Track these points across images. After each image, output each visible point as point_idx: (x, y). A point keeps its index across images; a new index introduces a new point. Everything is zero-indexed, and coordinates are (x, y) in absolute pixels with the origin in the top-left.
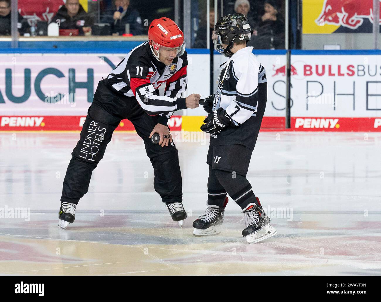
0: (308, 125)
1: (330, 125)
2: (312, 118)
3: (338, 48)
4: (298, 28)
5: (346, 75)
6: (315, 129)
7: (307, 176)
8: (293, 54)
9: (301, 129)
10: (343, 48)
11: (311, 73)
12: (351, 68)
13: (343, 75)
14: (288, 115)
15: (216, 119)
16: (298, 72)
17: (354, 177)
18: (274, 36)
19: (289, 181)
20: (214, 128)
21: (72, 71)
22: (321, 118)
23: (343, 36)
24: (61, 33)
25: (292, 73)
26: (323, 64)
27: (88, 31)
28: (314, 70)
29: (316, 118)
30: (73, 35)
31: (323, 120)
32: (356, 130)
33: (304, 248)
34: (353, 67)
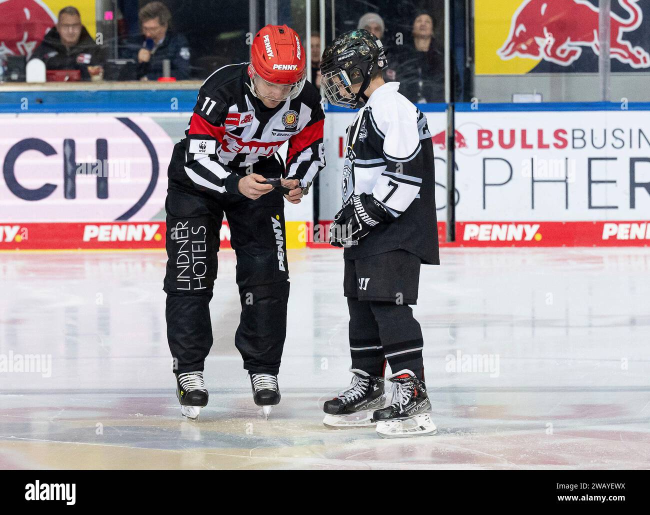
0: (486, 235)
1: (524, 234)
2: (493, 223)
3: (537, 99)
4: (468, 65)
5: (552, 146)
6: (498, 243)
7: (485, 326)
8: (459, 111)
9: (474, 243)
10: (547, 99)
11: (491, 144)
12: (561, 135)
13: (547, 146)
14: (451, 217)
15: (362, 213)
16: (467, 143)
17: (567, 326)
18: (423, 78)
19: (454, 335)
20: (360, 230)
21: (70, 144)
22: (508, 223)
23: (546, 78)
24: (50, 78)
25: (457, 144)
26: (513, 128)
27: (97, 73)
28: (495, 138)
29: (500, 224)
30: (69, 80)
31: (512, 227)
32: (570, 244)
33: (480, 452)
34: (564, 132)
